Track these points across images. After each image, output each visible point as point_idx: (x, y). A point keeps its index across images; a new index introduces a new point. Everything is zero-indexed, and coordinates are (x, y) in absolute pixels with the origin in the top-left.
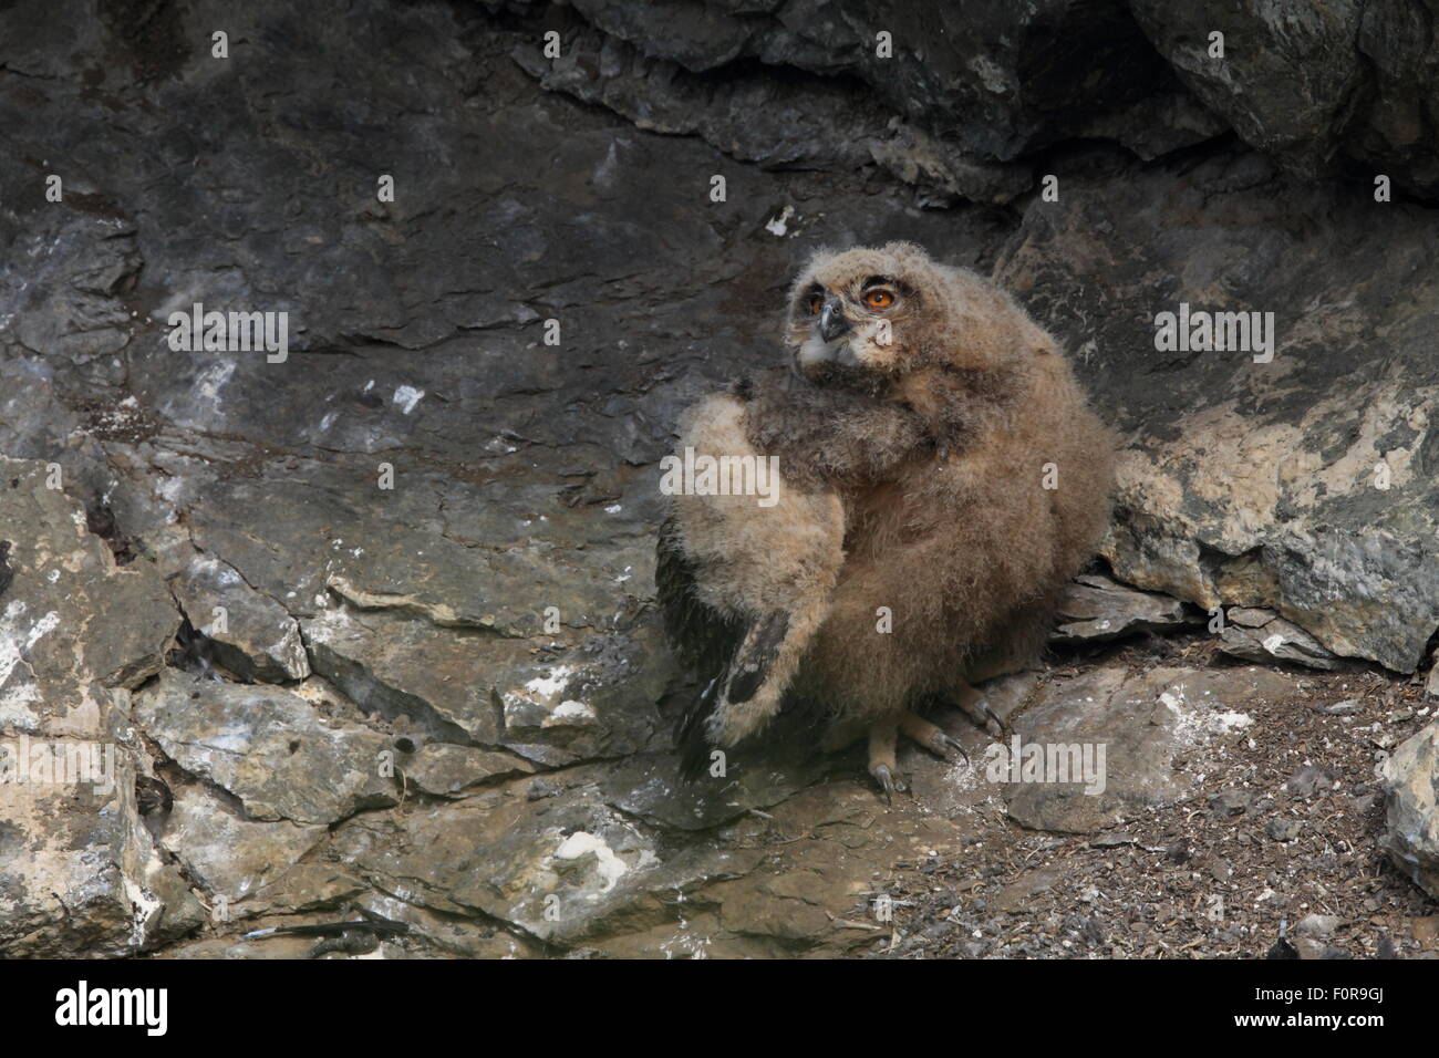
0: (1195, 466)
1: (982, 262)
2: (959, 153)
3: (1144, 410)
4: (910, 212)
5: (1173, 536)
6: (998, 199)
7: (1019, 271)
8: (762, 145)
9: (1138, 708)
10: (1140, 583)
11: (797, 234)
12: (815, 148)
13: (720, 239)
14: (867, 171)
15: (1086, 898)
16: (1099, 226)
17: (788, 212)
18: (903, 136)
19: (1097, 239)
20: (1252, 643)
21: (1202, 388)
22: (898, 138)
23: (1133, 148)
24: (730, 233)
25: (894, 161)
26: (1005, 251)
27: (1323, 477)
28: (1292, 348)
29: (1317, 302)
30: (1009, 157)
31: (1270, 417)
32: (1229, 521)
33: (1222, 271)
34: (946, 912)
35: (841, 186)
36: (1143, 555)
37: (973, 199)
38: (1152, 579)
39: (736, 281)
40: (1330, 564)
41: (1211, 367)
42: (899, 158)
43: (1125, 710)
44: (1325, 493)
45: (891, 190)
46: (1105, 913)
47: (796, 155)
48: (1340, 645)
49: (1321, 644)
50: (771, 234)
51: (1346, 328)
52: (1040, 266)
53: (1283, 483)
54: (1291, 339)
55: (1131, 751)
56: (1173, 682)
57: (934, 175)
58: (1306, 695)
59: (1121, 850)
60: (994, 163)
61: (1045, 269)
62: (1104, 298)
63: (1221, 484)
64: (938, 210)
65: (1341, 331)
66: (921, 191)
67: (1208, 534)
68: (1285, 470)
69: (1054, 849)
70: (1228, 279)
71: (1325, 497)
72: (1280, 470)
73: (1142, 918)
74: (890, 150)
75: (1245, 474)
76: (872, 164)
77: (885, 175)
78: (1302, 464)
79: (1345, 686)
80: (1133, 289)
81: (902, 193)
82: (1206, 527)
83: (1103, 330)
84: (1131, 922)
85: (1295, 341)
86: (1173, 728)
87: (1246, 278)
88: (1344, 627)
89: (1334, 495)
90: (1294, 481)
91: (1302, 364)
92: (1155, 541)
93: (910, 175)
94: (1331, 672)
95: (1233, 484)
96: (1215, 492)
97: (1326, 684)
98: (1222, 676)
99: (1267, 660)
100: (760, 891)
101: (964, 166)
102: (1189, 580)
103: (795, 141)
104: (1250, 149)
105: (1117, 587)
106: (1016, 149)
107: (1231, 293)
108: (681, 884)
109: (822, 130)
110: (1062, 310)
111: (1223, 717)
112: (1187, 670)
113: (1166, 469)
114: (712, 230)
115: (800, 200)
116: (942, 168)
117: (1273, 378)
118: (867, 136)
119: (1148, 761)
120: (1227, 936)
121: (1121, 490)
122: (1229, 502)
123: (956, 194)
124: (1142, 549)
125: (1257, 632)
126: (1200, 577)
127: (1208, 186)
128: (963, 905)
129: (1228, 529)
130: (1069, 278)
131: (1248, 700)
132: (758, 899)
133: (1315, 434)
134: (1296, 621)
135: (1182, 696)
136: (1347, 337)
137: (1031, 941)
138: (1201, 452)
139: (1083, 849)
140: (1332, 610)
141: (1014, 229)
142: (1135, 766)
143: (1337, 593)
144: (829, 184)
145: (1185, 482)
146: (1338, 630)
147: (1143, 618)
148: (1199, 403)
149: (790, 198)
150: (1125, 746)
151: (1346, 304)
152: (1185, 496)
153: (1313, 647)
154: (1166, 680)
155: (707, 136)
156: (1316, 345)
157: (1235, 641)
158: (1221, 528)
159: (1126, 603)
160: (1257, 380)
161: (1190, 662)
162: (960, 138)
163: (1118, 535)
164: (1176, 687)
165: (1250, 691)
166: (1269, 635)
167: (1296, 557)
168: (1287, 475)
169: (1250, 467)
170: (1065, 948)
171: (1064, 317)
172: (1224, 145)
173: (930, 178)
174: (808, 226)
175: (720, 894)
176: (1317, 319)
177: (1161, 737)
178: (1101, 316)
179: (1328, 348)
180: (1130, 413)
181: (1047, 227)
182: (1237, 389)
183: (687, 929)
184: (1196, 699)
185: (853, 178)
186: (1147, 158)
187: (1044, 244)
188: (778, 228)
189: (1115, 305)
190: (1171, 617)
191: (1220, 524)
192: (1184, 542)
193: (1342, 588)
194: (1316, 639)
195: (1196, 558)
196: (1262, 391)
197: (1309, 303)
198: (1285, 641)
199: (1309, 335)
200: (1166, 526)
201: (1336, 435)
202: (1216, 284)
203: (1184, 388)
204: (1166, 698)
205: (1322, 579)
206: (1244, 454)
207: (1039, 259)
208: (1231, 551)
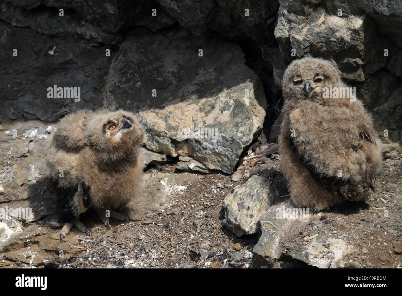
0: (169, 117)
1: (109, 61)
2: (101, 31)
3: (154, 101)
4: (88, 47)
5: (163, 136)
6: (113, 43)
7: (119, 63)
8: (46, 30)
9: (154, 185)
10: (154, 150)
11: (57, 54)
12: (61, 30)
13: (36, 56)
14: (76, 36)
15: (141, 238)
16: (141, 50)
17: (54, 48)
18: (86, 26)
19: (140, 54)
20: (186, 166)
21: (171, 95)
22: (84, 27)
23: (150, 28)
24: (38, 54)
25: (84, 33)
26: (115, 58)
27: (205, 119)
28: (196, 83)
29: (202, 70)
30: (115, 31)
31: (190, 102)
32: (179, 132)
33: (176, 61)
34: (102, 243)
35: (69, 41)
36: (155, 142)
37: (105, 43)
38: (158, 149)
39: (40, 68)
40: (207, 143)
41: (173, 89)
42: (85, 32)
43: (151, 186)
44: (205, 124)
45: (83, 41)
46: (146, 242)
47: (56, 32)
48: (211, 166)
49: (205, 166)
50: (50, 54)
51: (211, 77)
52: (125, 62)
53: (193, 121)
54: (195, 80)
55: (153, 197)
56: (164, 177)
57: (95, 37)
58: (201, 180)
59: (150, 225)
60: (112, 33)
61: (126, 62)
62: (143, 70)
63: (176, 122)
64: (96, 46)
65: (209, 78)
66: (91, 42)
67: (173, 136)
68: (194, 117)
69: (132, 225)
70: (177, 64)
71: (206, 125)
72: (193, 117)
73: (157, 244)
74: (82, 30)
75: (183, 119)
76: (77, 34)
77: (81, 37)
78: (199, 115)
79: (212, 178)
80: (151, 67)
81: (86, 42)
82: (172, 134)
83: (142, 79)
84: (154, 245)
85: (196, 81)
86: (164, 190)
87: (182, 64)
88: (211, 161)
89: (208, 124)
90: (197, 120)
91: (198, 88)
92: (158, 138)
93: (88, 37)
94: (209, 174)
95: (180, 122)
96: (175, 124)
97: (207, 177)
98: (178, 175)
99: (191, 171)
100: (50, 238)
101: (103, 34)
102: (168, 149)
103: (56, 28)
104: (183, 28)
105: (148, 151)
106: (117, 29)
107: (178, 68)
108: (28, 236)
109: (63, 25)
110: (131, 74)
111: (178, 187)
112: (168, 174)
113: (161, 118)
114: (33, 53)
115: (57, 44)
116: (97, 35)
117: (191, 91)
118: (76, 26)
119: (157, 200)
120: (180, 249)
121: (148, 124)
122: (179, 127)
123: (101, 42)
124: (154, 140)
125: (187, 163)
126: (171, 148)
127: (171, 38)
128: (106, 241)
129: (179, 134)
130: (133, 65)
131: (185, 182)
132: (50, 240)
133: (202, 107)
134: (198, 159)
135: (167, 181)
136: (211, 80)
137: (126, 251)
138: (170, 113)
139: (139, 225)
140: (208, 156)
141: (117, 51)
142: (154, 201)
143: (209, 152)
144: (65, 40)
145: (166, 121)
146: (210, 162)
147: (155, 160)
148: (170, 99)
149: (55, 44)
150: (151, 196)
151: (211, 70)
152: (166, 125)
153: (203, 167)
154: (162, 177)
155: (31, 27)
156: (202, 82)
157: (180, 165)
158: (177, 134)
159: (150, 155)
160: (186, 92)
161: (169, 172)
162: (102, 26)
163: (148, 137)
164: (165, 179)
165: (185, 180)
166: (191, 163)
167: (197, 141)
168: (195, 119)
169: (184, 117)
170: (135, 253)
171: (132, 76)
172: (176, 27)
173: (93, 38)
174: (60, 52)
175: (39, 239)
176: (202, 75)
177: (161, 193)
178: (142, 75)
179: (206, 83)
180: (150, 102)
181: (126, 51)
182: (180, 95)
183: (30, 249)
184: (170, 182)
185: (72, 38)
186: (154, 31)
187: (126, 55)
188: (52, 53)
189: (145, 72)
190: (163, 159)
191: (176, 133)
192: (166, 138)
193: (211, 150)
194: (204, 165)
195: (170, 142)
196: (187, 95)
197: (200, 70)
198: (195, 165)
199: (200, 79)
200: (161, 134)
201: (209, 107)
202: (174, 66)
203: (165, 95)
204: (162, 182)
205: (205, 148)
206: (183, 113)
207: (124, 60)
208: (179, 140)
